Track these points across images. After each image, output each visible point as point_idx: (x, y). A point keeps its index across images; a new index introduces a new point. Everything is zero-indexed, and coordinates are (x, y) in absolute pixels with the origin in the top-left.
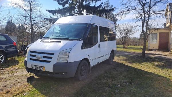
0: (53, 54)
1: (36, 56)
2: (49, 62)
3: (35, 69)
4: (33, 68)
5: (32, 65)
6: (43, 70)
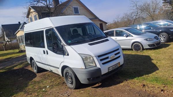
0: (118, 49)
1: (109, 57)
2: (119, 57)
3: (111, 70)
4: (110, 70)
5: (109, 68)
6: (119, 66)
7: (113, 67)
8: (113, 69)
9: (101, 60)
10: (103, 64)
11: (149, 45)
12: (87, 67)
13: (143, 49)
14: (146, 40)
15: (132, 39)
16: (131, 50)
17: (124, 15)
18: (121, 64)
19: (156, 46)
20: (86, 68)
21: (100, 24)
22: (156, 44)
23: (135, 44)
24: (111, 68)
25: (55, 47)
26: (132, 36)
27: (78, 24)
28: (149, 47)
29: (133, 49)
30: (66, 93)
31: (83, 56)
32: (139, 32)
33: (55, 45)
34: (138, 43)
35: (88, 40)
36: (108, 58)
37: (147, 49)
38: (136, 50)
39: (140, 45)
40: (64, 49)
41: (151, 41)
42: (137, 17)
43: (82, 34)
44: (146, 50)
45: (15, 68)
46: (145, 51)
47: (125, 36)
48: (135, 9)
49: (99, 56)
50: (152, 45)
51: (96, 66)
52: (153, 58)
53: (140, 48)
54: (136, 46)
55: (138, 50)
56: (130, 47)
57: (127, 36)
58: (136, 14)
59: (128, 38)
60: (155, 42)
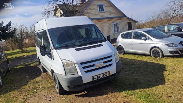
0: (111, 56)
1: (95, 65)
2: (111, 65)
3: (97, 79)
4: (95, 79)
5: (93, 77)
6: (108, 75)
7: (99, 76)
8: (99, 78)
9: (84, 68)
10: (86, 72)
11: (171, 52)
12: (68, 74)
13: (163, 56)
14: (168, 45)
15: (150, 44)
16: (150, 55)
17: (161, 12)
18: (111, 73)
19: (181, 54)
20: (66, 75)
21: (128, 23)
22: (180, 51)
23: (154, 49)
24: (96, 77)
25: (43, 50)
26: (152, 40)
27: (74, 26)
28: (170, 54)
29: (151, 54)
30: (51, 97)
31: (64, 61)
32: (164, 35)
33: (42, 48)
34: (157, 49)
35: (79, 44)
36: (93, 65)
37: (168, 56)
38: (154, 56)
39: (159, 51)
40: (51, 53)
41: (174, 47)
42: (174, 15)
43: (85, 36)
44: (166, 58)
45: (32, 65)
46: (164, 59)
47: (143, 39)
48: (171, 5)
49: (82, 63)
50: (175, 52)
51: (78, 74)
52: (167, 69)
53: (159, 54)
54: (155, 52)
55: (156, 57)
56: (148, 53)
57: (146, 40)
58: (172, 12)
59: (147, 41)
60: (180, 48)
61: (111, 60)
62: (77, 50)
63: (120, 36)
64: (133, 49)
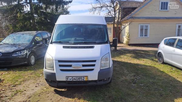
0: (95, 61)
3: (71, 80)
4: (69, 80)
5: (67, 77)
6: (85, 80)
7: (74, 78)
8: (74, 80)
9: (60, 66)
10: (62, 70)
20: (45, 68)
24: (71, 78)
36: (71, 66)
49: (59, 61)
51: (54, 70)
61: (94, 65)
62: (64, 47)
63: (163, 42)
64: (172, 60)
